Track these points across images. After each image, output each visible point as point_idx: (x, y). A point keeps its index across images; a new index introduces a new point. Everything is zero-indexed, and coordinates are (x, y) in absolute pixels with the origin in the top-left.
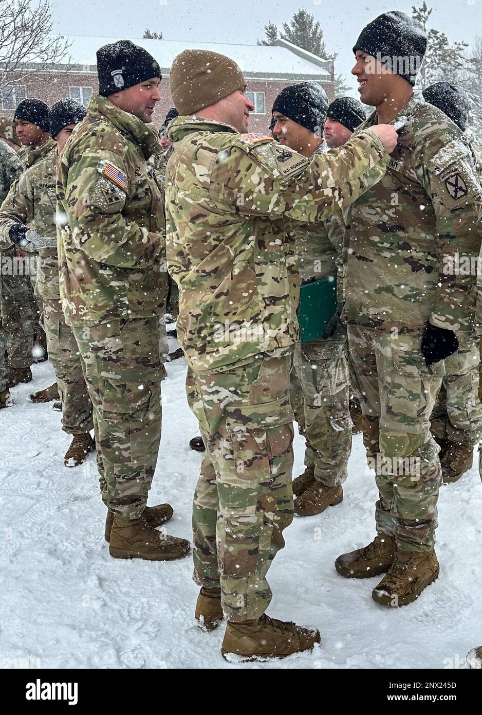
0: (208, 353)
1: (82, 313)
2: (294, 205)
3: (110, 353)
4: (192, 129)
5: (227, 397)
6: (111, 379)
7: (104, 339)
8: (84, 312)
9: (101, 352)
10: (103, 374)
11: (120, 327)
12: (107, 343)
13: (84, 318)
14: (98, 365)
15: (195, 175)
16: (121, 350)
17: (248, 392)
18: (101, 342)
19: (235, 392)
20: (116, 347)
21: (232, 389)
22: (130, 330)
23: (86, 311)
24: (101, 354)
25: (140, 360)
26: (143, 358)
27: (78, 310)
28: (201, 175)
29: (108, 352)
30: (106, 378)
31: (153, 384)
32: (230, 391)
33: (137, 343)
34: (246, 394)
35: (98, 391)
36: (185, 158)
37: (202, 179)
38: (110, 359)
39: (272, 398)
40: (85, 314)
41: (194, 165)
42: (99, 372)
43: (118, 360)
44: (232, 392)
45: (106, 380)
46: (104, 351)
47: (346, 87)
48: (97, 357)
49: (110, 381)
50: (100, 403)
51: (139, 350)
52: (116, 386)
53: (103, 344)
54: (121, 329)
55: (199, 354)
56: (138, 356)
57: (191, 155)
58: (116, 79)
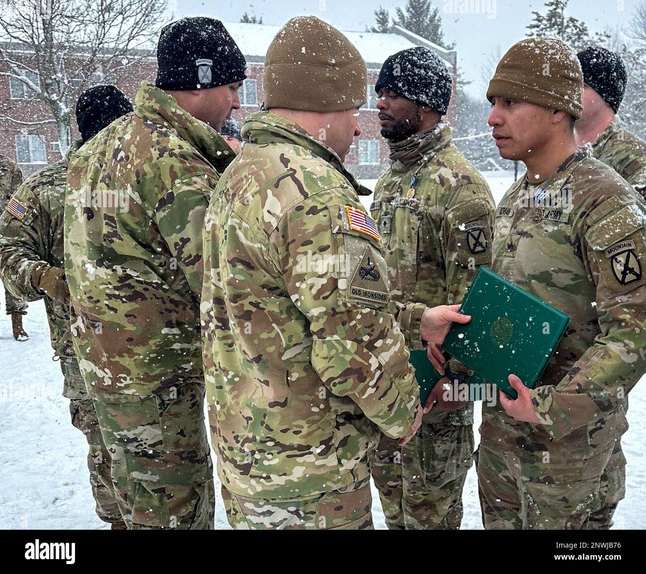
0: (252, 477)
1: (122, 385)
2: (328, 338)
3: (144, 446)
4: (285, 137)
5: (285, 519)
6: (146, 481)
7: (137, 428)
8: (125, 383)
9: (131, 444)
10: (136, 475)
11: (159, 411)
12: (141, 434)
13: (126, 392)
14: (127, 460)
15: (263, 207)
16: (160, 442)
17: (313, 513)
18: (132, 432)
19: (296, 513)
20: (153, 438)
21: (293, 509)
22: (172, 415)
23: (128, 382)
24: (132, 448)
25: (184, 455)
26: (189, 453)
27: (115, 380)
28: (269, 212)
29: (141, 445)
30: (138, 480)
31: (200, 485)
32: (289, 512)
33: (182, 433)
34: (310, 515)
35: (125, 497)
36: (264, 176)
37: (268, 218)
38: (145, 454)
39: (346, 520)
40: (127, 387)
41: (269, 192)
42: (130, 470)
43: (156, 455)
44: (292, 512)
45: (138, 484)
46: (136, 444)
47: (465, 81)
48: (127, 452)
49: (144, 485)
50: (129, 512)
51: (184, 441)
52: (153, 491)
53: (134, 434)
54: (161, 415)
55: (241, 473)
56: (182, 450)
57: (274, 177)
58: (203, 71)
